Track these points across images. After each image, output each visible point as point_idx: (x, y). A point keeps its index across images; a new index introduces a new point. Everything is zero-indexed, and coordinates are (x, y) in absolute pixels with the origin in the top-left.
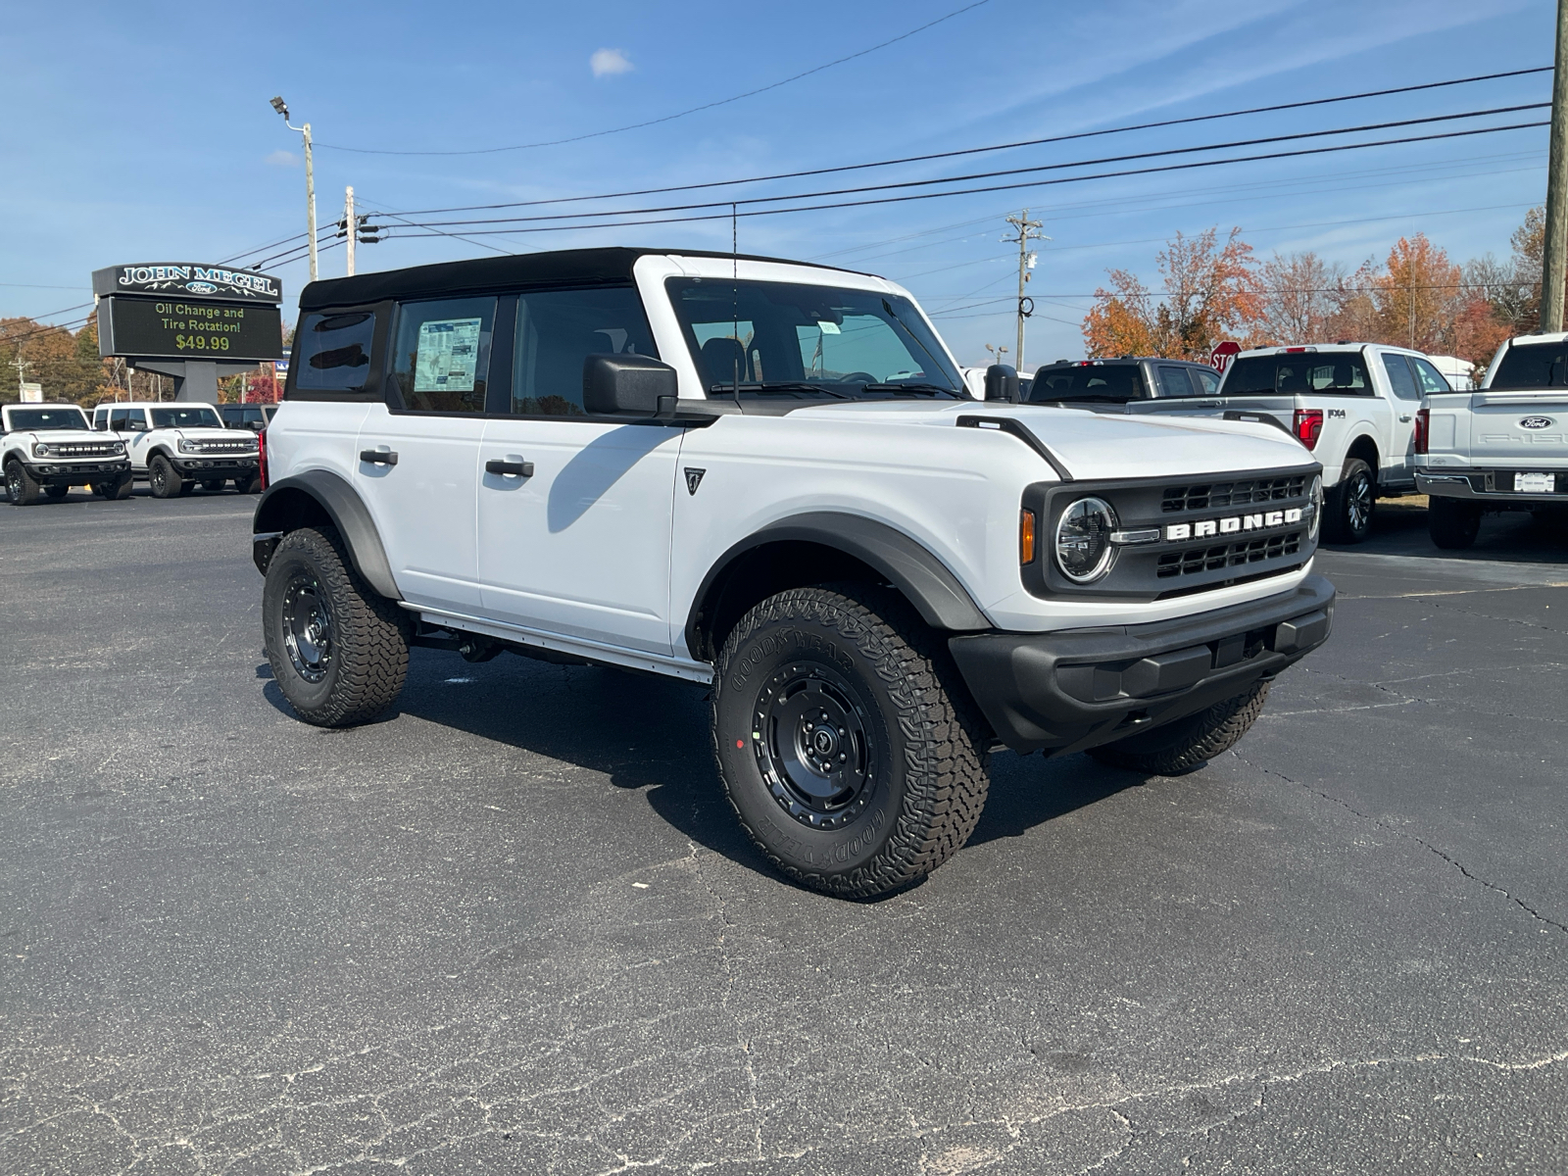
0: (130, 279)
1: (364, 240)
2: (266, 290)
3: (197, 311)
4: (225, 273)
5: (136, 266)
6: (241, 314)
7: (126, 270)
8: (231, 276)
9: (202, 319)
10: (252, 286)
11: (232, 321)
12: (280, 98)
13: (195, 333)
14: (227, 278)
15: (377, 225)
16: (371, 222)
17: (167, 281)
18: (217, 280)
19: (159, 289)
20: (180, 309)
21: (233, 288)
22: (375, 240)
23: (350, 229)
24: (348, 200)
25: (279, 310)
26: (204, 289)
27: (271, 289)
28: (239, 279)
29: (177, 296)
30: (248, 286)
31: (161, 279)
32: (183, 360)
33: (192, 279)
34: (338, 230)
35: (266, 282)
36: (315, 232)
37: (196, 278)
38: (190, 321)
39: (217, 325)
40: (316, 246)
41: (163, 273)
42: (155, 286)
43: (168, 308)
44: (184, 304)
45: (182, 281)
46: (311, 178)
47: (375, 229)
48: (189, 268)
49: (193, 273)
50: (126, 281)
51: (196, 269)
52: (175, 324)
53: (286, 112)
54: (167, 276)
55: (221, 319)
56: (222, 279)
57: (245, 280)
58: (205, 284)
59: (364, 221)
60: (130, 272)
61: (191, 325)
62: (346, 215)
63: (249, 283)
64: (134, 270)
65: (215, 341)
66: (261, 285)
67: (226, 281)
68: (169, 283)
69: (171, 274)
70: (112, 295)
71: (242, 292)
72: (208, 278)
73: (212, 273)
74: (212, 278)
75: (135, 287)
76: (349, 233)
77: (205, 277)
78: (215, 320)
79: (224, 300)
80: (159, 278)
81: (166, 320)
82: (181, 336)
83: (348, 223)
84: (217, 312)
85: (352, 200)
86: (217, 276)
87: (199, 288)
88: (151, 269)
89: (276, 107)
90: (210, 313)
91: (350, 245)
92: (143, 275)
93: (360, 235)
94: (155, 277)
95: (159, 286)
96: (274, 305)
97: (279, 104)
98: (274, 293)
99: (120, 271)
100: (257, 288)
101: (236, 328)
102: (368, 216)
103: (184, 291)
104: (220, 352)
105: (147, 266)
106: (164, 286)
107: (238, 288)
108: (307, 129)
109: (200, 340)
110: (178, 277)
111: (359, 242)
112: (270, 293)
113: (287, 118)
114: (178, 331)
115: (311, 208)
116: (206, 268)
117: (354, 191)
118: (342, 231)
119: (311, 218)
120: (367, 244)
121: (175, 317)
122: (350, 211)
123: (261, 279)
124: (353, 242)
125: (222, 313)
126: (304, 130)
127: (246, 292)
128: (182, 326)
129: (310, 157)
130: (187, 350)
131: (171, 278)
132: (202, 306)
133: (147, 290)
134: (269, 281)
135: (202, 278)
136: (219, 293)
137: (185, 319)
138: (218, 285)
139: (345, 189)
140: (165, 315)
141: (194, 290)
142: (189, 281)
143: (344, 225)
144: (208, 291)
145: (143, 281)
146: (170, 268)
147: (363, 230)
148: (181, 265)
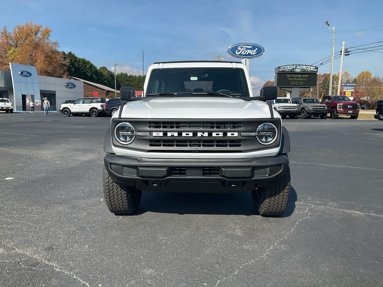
0: (282, 69)
1: (346, 55)
2: (314, 70)
3: (296, 76)
4: (304, 66)
5: (283, 66)
6: (307, 76)
7: (281, 67)
8: (305, 67)
9: (297, 78)
10: (310, 69)
11: (305, 78)
12: (327, 21)
13: (295, 81)
14: (304, 67)
15: (349, 51)
16: (348, 50)
17: (290, 69)
18: (302, 68)
19: (288, 71)
20: (292, 76)
21: (306, 70)
22: (349, 55)
23: (343, 53)
24: (343, 45)
25: (317, 74)
26: (298, 70)
27: (315, 69)
28: (307, 67)
29: (292, 72)
30: (309, 69)
31: (288, 69)
32: (292, 87)
33: (296, 68)
34: (340, 53)
35: (314, 68)
36: (333, 55)
37: (297, 68)
38: (295, 78)
39: (301, 79)
40: (333, 58)
41: (289, 67)
42: (287, 70)
43: (289, 75)
44: (293, 74)
45: (294, 69)
46: (334, 40)
47: (349, 52)
48: (295, 66)
49: (296, 67)
50: (280, 70)
51: (297, 66)
52: (291, 79)
53: (329, 25)
54: (290, 68)
55: (302, 77)
56: (303, 68)
57: (309, 68)
58: (299, 69)
59: (346, 50)
60: (282, 68)
61: (295, 79)
62: (342, 49)
63: (310, 68)
64: (283, 67)
65: (300, 83)
66: (313, 68)
67: (304, 68)
68: (290, 70)
69: (291, 67)
70: (277, 73)
71: (308, 71)
72: (300, 68)
73: (301, 66)
74: (301, 68)
75: (283, 71)
76: (342, 54)
77: (299, 67)
78: (301, 78)
79: (303, 73)
80: (288, 68)
81: (289, 78)
82: (292, 82)
83: (342, 51)
84: (301, 76)
85: (344, 45)
86: (302, 67)
87: (297, 70)
88: (286, 67)
89: (326, 24)
90: (299, 76)
91: (342, 57)
92: (284, 68)
93: (345, 54)
94: (287, 68)
95: (288, 70)
96: (316, 73)
97: (327, 23)
98: (316, 70)
99: (279, 68)
100: (311, 69)
101: (305, 79)
102: (347, 49)
103: (294, 71)
104: (301, 85)
105: (286, 66)
106: (289, 70)
107: (307, 70)
108: (334, 28)
109: (296, 83)
110: (293, 68)
111: (344, 55)
112: (315, 70)
113: (329, 26)
114: (291, 81)
115: (333, 48)
116: (299, 65)
117: (345, 42)
118: (341, 53)
119: (333, 51)
120: (347, 56)
121: (291, 77)
122: (343, 48)
123: (313, 67)
124: (343, 56)
125: (302, 76)
126: (333, 28)
127: (309, 71)
128: (292, 79)
129: (334, 35)
130: (293, 85)
131: (291, 68)
132: (297, 75)
133: (285, 72)
134: (315, 67)
135: (298, 68)
136: (302, 71)
137: (293, 78)
138: (302, 69)
139: (343, 42)
140: (289, 77)
141: (296, 71)
142: (295, 69)
143: (341, 52)
144: (299, 71)
145: (284, 70)
146: (291, 66)
147: (346, 52)
148: (293, 65)
